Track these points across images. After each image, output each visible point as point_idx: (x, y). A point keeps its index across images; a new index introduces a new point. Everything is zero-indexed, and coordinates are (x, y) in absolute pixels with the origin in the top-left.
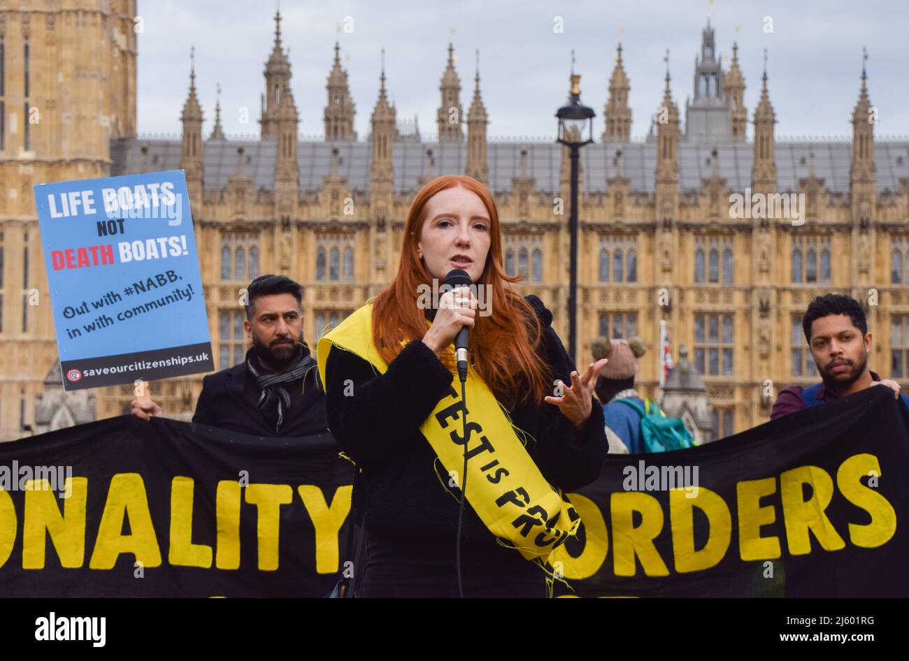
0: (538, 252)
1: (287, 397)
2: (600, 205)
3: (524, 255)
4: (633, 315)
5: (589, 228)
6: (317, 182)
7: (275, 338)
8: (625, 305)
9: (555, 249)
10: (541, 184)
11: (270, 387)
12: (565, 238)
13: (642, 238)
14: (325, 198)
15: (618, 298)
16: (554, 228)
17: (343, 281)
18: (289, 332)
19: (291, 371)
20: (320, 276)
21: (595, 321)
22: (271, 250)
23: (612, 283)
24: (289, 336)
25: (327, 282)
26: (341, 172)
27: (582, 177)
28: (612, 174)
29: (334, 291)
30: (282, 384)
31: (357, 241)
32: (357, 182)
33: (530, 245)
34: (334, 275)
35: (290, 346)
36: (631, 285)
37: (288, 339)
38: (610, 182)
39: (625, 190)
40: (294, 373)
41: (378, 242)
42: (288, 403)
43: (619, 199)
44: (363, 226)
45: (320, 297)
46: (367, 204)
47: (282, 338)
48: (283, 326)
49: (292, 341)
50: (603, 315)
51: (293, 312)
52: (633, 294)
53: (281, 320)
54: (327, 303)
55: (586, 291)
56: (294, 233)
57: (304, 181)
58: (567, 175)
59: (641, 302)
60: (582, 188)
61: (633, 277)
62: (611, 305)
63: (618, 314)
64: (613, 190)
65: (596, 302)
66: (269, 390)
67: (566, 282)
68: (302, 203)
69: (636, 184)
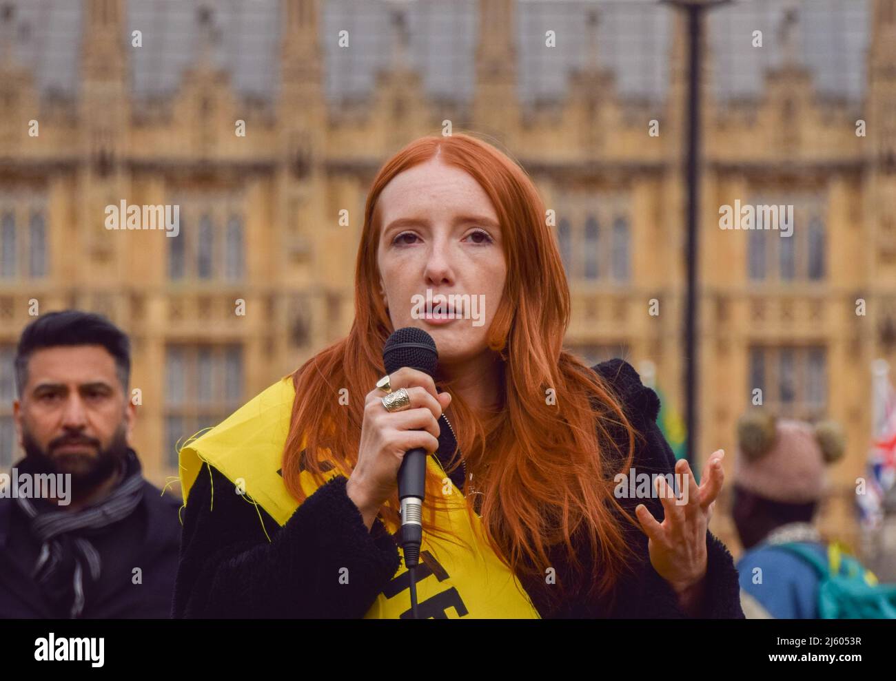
0: (621, 223)
1: (94, 558)
2: (751, 123)
3: (592, 228)
4: (817, 350)
5: (726, 171)
6: (168, 78)
7: (60, 433)
8: (802, 329)
9: (658, 215)
10: (629, 82)
11: (59, 537)
12: (675, 192)
13: (837, 194)
14: (185, 110)
15: (787, 314)
16: (653, 172)
17: (221, 282)
18: (90, 423)
19: (102, 504)
20: (175, 270)
21: (738, 365)
22: (73, 218)
23: (774, 285)
24: (89, 432)
25: (191, 284)
26: (216, 58)
27: (712, 67)
28: (776, 58)
29: (205, 304)
30: (84, 533)
31: (251, 201)
32: (251, 77)
33: (605, 206)
34: (204, 268)
35: (91, 452)
36: (816, 289)
37: (85, 437)
38: (772, 76)
39: (801, 91)
40: (108, 509)
41: (296, 204)
42: (96, 570)
43: (788, 109)
44: (264, 170)
45: (175, 313)
46: (270, 124)
47: (74, 433)
48: (75, 410)
49: (95, 443)
50: (757, 350)
51: (100, 385)
52: (817, 306)
53: (75, 399)
54: (191, 327)
55: (722, 304)
56: (121, 183)
57: (142, 77)
58: (681, 64)
59: (834, 323)
60: (712, 88)
61: (818, 270)
62: (773, 330)
63: (788, 349)
64: (776, 92)
65: (742, 324)
66: (57, 545)
67: (675, 280)
68: (138, 122)
69: (825, 80)
